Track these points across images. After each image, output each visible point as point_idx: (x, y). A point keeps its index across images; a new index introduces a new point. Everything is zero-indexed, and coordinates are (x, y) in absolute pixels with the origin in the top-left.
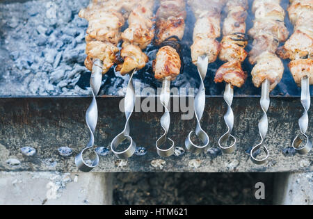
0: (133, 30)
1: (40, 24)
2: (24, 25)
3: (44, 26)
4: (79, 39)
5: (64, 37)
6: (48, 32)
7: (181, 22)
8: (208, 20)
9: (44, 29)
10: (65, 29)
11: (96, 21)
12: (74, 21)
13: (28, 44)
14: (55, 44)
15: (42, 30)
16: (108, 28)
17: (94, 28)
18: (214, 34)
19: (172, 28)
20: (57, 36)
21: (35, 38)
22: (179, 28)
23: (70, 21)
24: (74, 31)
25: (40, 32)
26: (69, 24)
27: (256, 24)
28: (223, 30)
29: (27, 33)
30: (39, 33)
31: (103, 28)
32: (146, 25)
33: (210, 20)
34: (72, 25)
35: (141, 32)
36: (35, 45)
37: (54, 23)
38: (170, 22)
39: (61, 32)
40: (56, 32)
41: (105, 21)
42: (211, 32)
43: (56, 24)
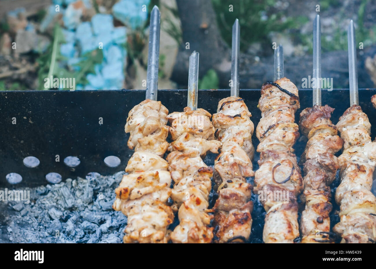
0: (187, 229)
1: (53, 206)
2: (32, 207)
3: (57, 209)
4: (104, 227)
5: (85, 224)
6: (64, 218)
7: (247, 217)
8: (282, 216)
9: (59, 214)
10: (86, 214)
11: (138, 217)
12: (96, 203)
13: (37, 233)
14: (73, 233)
15: (56, 214)
16: (154, 226)
17: (135, 226)
18: (292, 235)
19: (236, 226)
20: (76, 223)
21: (47, 225)
22: (246, 226)
23: (91, 203)
24: (97, 216)
25: (53, 216)
26: (90, 207)
27: (344, 219)
28: (303, 227)
29: (36, 218)
30: (52, 219)
31: (147, 227)
32: (202, 221)
33: (285, 215)
34: (94, 208)
35: (198, 233)
36: (46, 234)
37: (70, 205)
38: (233, 216)
39: (81, 217)
40: (74, 217)
41: (150, 217)
42: (289, 232)
43: (73, 206)
